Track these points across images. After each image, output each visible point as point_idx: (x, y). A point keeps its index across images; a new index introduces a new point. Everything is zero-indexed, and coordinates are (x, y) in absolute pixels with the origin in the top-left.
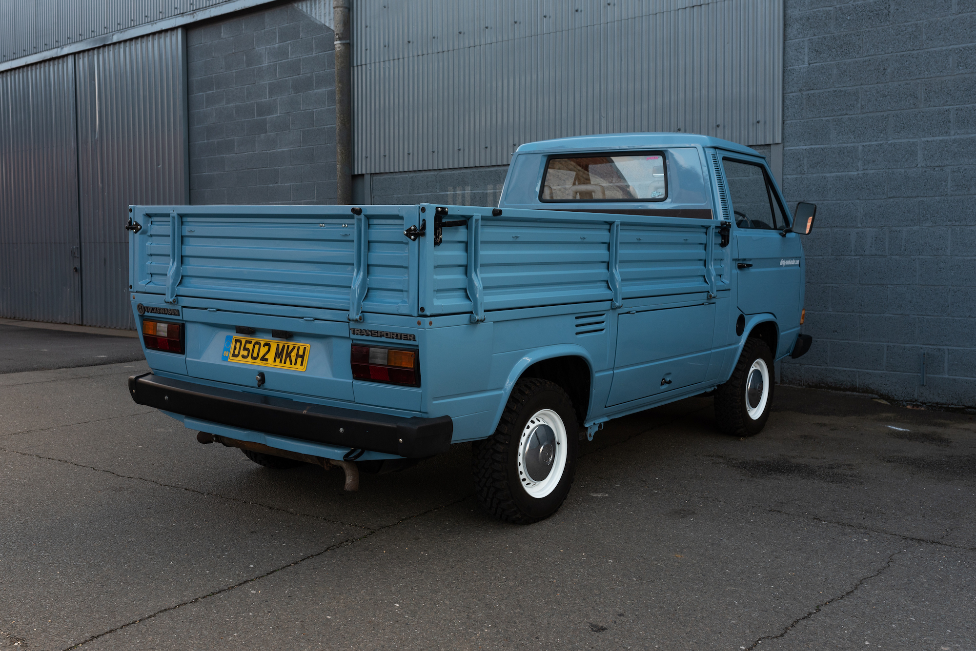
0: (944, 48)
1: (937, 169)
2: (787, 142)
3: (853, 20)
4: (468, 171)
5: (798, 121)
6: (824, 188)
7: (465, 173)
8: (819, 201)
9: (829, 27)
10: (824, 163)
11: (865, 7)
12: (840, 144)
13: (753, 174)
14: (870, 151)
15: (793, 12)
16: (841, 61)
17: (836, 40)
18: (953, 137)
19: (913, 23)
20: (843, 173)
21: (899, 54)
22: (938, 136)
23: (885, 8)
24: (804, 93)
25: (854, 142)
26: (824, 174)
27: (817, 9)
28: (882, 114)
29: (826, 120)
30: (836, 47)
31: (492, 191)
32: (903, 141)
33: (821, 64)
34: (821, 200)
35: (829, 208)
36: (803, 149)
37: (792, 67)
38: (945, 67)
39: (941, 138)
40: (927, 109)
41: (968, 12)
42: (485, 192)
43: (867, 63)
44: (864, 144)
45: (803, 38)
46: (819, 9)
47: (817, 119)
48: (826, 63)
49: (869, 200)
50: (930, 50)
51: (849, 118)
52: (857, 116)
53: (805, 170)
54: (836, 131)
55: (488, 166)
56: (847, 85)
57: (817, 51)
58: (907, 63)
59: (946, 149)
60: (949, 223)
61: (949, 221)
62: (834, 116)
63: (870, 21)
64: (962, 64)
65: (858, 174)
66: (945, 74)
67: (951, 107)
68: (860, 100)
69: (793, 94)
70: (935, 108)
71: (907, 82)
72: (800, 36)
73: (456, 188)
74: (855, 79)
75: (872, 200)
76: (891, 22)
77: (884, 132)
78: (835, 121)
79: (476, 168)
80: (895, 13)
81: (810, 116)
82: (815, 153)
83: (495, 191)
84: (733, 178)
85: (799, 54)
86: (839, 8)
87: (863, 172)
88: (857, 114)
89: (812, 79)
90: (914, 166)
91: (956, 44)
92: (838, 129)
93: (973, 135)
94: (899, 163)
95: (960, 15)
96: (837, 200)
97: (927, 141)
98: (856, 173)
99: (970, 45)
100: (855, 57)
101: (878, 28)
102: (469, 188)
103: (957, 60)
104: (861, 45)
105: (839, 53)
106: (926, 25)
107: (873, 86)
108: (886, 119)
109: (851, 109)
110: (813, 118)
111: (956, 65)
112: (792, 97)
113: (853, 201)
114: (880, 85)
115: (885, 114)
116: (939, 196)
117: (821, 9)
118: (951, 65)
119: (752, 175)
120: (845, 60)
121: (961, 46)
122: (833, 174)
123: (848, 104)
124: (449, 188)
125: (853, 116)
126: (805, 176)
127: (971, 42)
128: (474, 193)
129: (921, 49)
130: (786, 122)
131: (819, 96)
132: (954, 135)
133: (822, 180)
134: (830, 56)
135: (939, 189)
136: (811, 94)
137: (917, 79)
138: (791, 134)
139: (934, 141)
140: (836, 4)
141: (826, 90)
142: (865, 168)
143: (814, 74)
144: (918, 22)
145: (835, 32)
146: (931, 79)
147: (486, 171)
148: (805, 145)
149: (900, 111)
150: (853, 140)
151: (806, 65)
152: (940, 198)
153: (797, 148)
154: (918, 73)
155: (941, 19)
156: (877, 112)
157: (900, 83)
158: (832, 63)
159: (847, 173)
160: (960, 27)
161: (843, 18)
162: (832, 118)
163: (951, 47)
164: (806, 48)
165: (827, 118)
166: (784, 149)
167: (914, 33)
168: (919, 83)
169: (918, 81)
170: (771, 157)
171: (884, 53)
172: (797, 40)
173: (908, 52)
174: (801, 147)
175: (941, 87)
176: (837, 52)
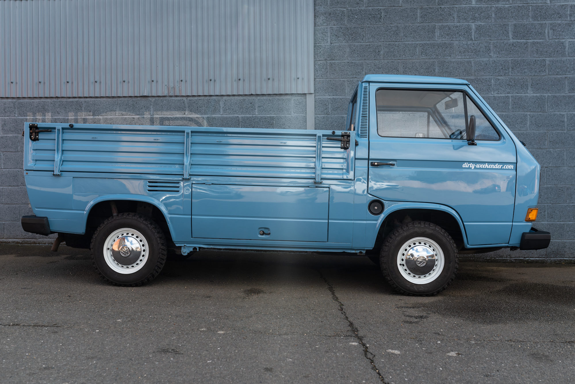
0: (414, 43)
2: (317, 93)
3: (359, 18)
4: (49, 100)
5: (325, 79)
6: (342, 124)
7: (45, 102)
9: (344, 21)
10: (342, 108)
11: (366, 11)
15: (319, 8)
16: (352, 44)
17: (348, 30)
19: (395, 25)
21: (387, 43)
23: (379, 14)
24: (328, 62)
26: (342, 115)
27: (336, 9)
29: (343, 81)
30: (348, 34)
31: (73, 117)
33: (339, 44)
36: (328, 98)
37: (319, 44)
38: (415, 54)
41: (426, 23)
42: (67, 118)
43: (368, 47)
45: (326, 26)
46: (337, 9)
47: (337, 79)
48: (342, 44)
50: (405, 43)
51: (357, 80)
53: (330, 112)
54: (349, 88)
55: (69, 98)
56: (356, 59)
57: (336, 36)
58: (393, 49)
62: (348, 78)
63: (370, 21)
64: (424, 53)
66: (414, 58)
68: (364, 69)
69: (320, 62)
71: (392, 60)
72: (325, 24)
73: (36, 113)
74: (361, 56)
76: (382, 23)
78: (349, 82)
79: (57, 98)
80: (385, 17)
81: (332, 77)
82: (336, 101)
83: (76, 117)
84: (280, 115)
85: (324, 36)
86: (350, 10)
89: (333, 53)
91: (420, 41)
95: (422, 24)
99: (428, 42)
100: (361, 42)
101: (374, 26)
102: (50, 114)
104: (364, 35)
105: (350, 38)
106: (403, 27)
107: (372, 61)
109: (359, 75)
110: (334, 78)
111: (421, 53)
112: (319, 64)
114: (376, 61)
117: (339, 9)
118: (417, 53)
120: (354, 43)
121: (423, 42)
123: (357, 71)
124: (28, 113)
126: (329, 116)
127: (428, 41)
128: (56, 119)
129: (400, 42)
130: (316, 80)
131: (338, 65)
133: (341, 119)
134: (345, 39)
136: (333, 63)
137: (398, 59)
138: (320, 88)
140: (348, 7)
141: (342, 61)
143: (335, 50)
144: (399, 25)
145: (348, 24)
146: (406, 60)
147: (67, 101)
148: (330, 96)
151: (329, 44)
153: (324, 97)
154: (399, 56)
155: (412, 25)
157: (388, 61)
158: (347, 44)
160: (423, 31)
161: (352, 16)
162: (346, 79)
163: (418, 42)
164: (329, 33)
165: (343, 79)
166: (316, 97)
167: (396, 31)
168: (399, 62)
169: (399, 61)
170: (306, 102)
171: (378, 41)
172: (323, 27)
173: (393, 42)
174: (327, 97)
175: (412, 66)
176: (349, 37)
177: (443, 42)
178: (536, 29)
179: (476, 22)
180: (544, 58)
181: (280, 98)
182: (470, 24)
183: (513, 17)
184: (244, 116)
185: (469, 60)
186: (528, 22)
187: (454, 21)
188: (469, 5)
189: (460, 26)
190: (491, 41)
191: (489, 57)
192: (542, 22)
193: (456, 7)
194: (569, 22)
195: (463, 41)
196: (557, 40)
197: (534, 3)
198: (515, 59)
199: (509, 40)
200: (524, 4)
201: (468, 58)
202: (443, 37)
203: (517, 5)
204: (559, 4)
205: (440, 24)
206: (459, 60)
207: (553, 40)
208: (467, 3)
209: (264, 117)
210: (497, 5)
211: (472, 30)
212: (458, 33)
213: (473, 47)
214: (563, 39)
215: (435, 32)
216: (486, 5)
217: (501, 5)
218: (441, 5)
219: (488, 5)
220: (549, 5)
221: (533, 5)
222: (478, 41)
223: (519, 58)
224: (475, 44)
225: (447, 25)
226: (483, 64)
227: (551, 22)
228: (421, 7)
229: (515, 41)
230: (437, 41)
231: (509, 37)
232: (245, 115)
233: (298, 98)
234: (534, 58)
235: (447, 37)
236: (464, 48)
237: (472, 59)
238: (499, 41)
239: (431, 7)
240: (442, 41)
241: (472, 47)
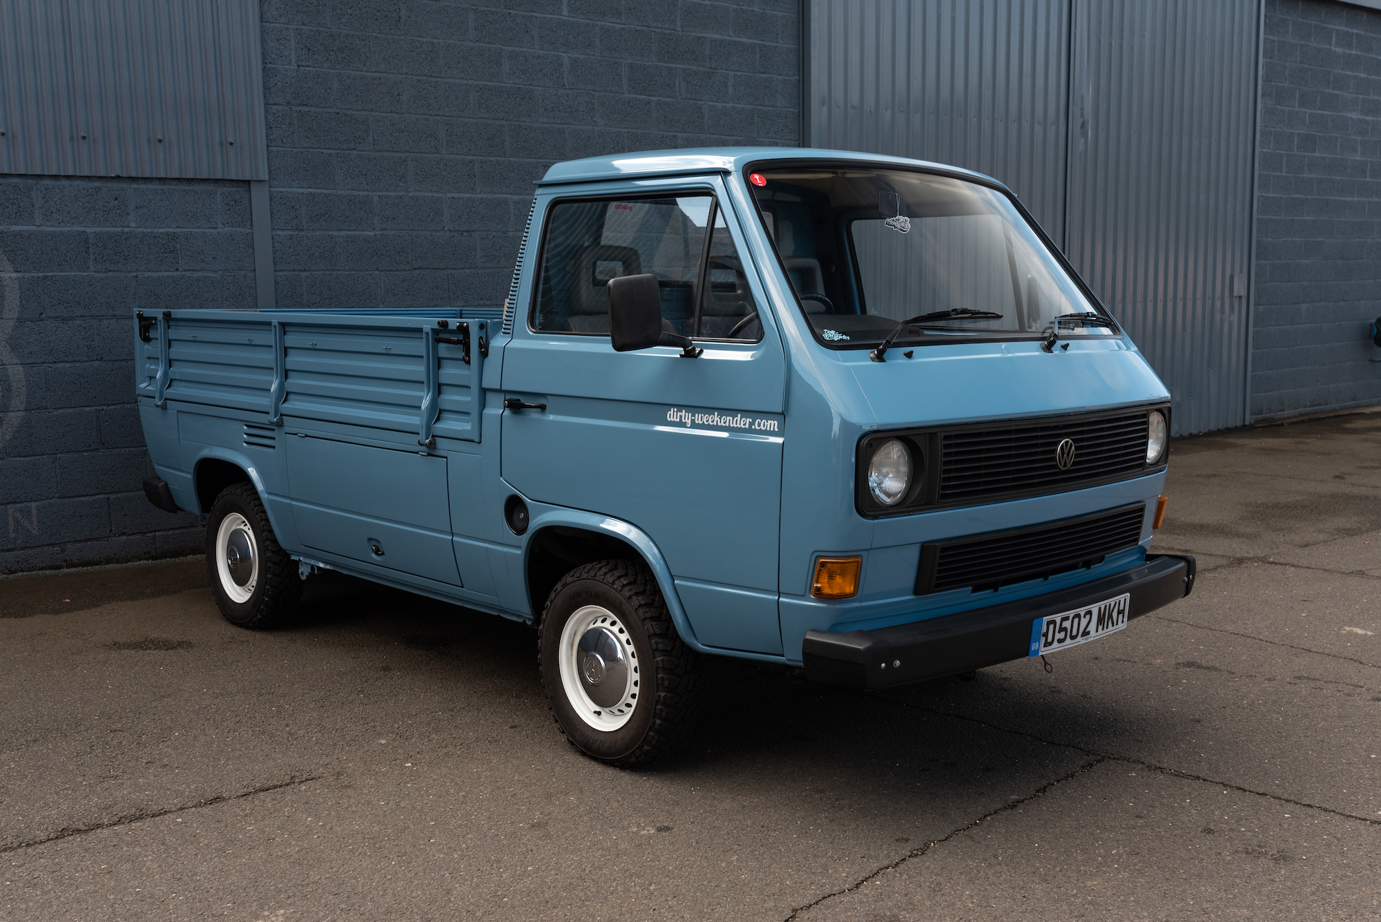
0: (464, 82)
1: (465, 234)
2: (274, 179)
3: (356, 15)
5: (288, 149)
8: (326, 270)
10: (330, 216)
12: (349, 191)
13: (223, 224)
14: (387, 204)
16: (343, 72)
17: (335, 39)
18: (480, 196)
19: (428, 40)
20: (356, 232)
21: (415, 78)
22: (465, 193)
23: (394, 12)
24: (294, 108)
25: (367, 190)
26: (331, 233)
28: (399, 155)
29: (329, 154)
30: (334, 49)
32: (426, 194)
33: (315, 69)
34: (328, 270)
35: (340, 282)
36: (298, 193)
37: (273, 66)
38: (467, 106)
39: (468, 196)
40: (450, 156)
41: (485, 42)
43: (377, 82)
44: (381, 194)
45: (286, 24)
47: (315, 150)
48: (323, 70)
49: (391, 271)
50: (448, 80)
51: (358, 155)
52: (368, 153)
53: (303, 224)
54: (342, 172)
56: (354, 108)
57: (309, 49)
58: (425, 92)
59: (473, 209)
60: (481, 302)
61: (481, 299)
62: (339, 149)
63: (377, 24)
64: (483, 107)
65: (376, 235)
66: (467, 115)
67: (474, 157)
68: (371, 131)
69: (277, 107)
70: (458, 156)
71: (426, 116)
72: (283, 20)
74: (362, 101)
75: (394, 271)
76: (403, 32)
77: (403, 180)
78: (340, 157)
80: (407, 20)
81: (305, 145)
82: (316, 200)
84: (189, 230)
85: (282, 47)
87: (381, 233)
88: (368, 151)
89: (304, 90)
90: (440, 228)
91: (476, 80)
92: (345, 169)
93: (499, 196)
94: (424, 224)
95: (477, 44)
96: (350, 270)
97: (453, 198)
98: (372, 233)
99: (490, 84)
100: (361, 71)
101: (388, 36)
103: (478, 100)
104: (368, 55)
106: (443, 47)
107: (386, 114)
108: (405, 163)
109: (360, 143)
110: (309, 148)
111: (477, 106)
112: (276, 112)
113: (371, 273)
114: (395, 115)
115: (404, 155)
116: (469, 268)
118: (472, 105)
119: (222, 226)
120: (349, 72)
121: (480, 83)
122: (342, 233)
123: (356, 135)
125: (364, 153)
126: (303, 233)
127: (491, 81)
129: (439, 77)
130: (271, 149)
131: (317, 117)
132: (480, 193)
133: (329, 241)
134: (327, 60)
135: (468, 259)
136: (304, 112)
137: (437, 115)
138: (279, 168)
139: (460, 198)
141: (325, 110)
142: (383, 228)
143: (307, 83)
144: (434, 40)
145: (332, 26)
146: (452, 118)
148: (301, 188)
149: (420, 155)
150: (365, 187)
151: (294, 67)
152: (469, 271)
153: (290, 190)
154: (437, 108)
155: (459, 43)
156: (393, 151)
157: (418, 116)
158: (331, 71)
159: (361, 233)
161: (341, 9)
162: (335, 151)
163: (471, 82)
164: (293, 41)
165: (329, 151)
166: (272, 189)
167: (431, 54)
168: (439, 121)
169: (438, 118)
170: (251, 199)
171: (396, 72)
172: (278, 25)
173: (425, 78)
174: (295, 190)
175: (463, 131)
176: (337, 56)
177: (517, 86)
178: (662, 77)
179: (571, 51)
180: (675, 133)
181: (189, 188)
182: (560, 54)
183: (627, 50)
184: (98, 229)
185: (561, 126)
186: (650, 63)
187: (533, 44)
188: (557, 17)
189: (544, 57)
190: (594, 93)
191: (593, 124)
192: (670, 65)
193: (537, 18)
194: (708, 70)
195: (549, 87)
196: (692, 102)
197: (658, 28)
198: (633, 130)
199: (623, 94)
200: (643, 28)
201: (559, 124)
202: (516, 75)
203: (633, 27)
204: (694, 34)
205: (510, 49)
206: (545, 125)
207: (687, 101)
208: (554, 10)
209: (151, 233)
210: (603, 23)
211: (564, 68)
212: (541, 70)
213: (567, 101)
214: (701, 100)
215: (501, 65)
216: (586, 21)
217: (608, 24)
218: (510, 9)
219: (589, 21)
220: (680, 34)
221: (657, 30)
222: (575, 91)
223: (639, 131)
224: (570, 96)
225: (523, 52)
226: (583, 136)
227: (683, 66)
228: (474, 8)
229: (632, 96)
230: (505, 83)
231: (622, 88)
232: (102, 229)
233: (229, 189)
234: (661, 132)
235: (522, 76)
236: (552, 103)
237: (565, 126)
238: (607, 94)
239: (493, 10)
240: (515, 84)
241: (564, 101)
